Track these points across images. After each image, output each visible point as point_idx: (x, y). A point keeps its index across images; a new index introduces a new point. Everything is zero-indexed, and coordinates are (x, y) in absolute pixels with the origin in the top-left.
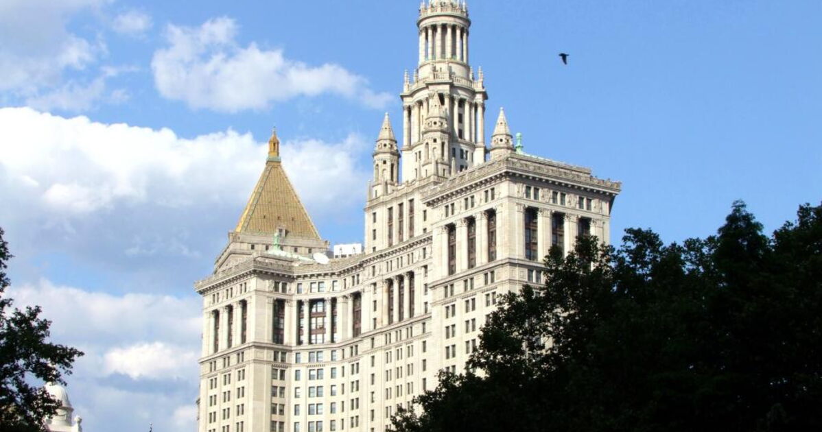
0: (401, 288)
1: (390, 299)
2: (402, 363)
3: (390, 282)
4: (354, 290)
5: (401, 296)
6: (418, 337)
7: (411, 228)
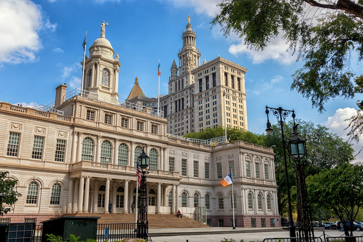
0: (179, 103)
1: (176, 106)
2: (180, 122)
3: (176, 102)
4: (165, 105)
5: (179, 105)
6: (185, 115)
7: (183, 86)
